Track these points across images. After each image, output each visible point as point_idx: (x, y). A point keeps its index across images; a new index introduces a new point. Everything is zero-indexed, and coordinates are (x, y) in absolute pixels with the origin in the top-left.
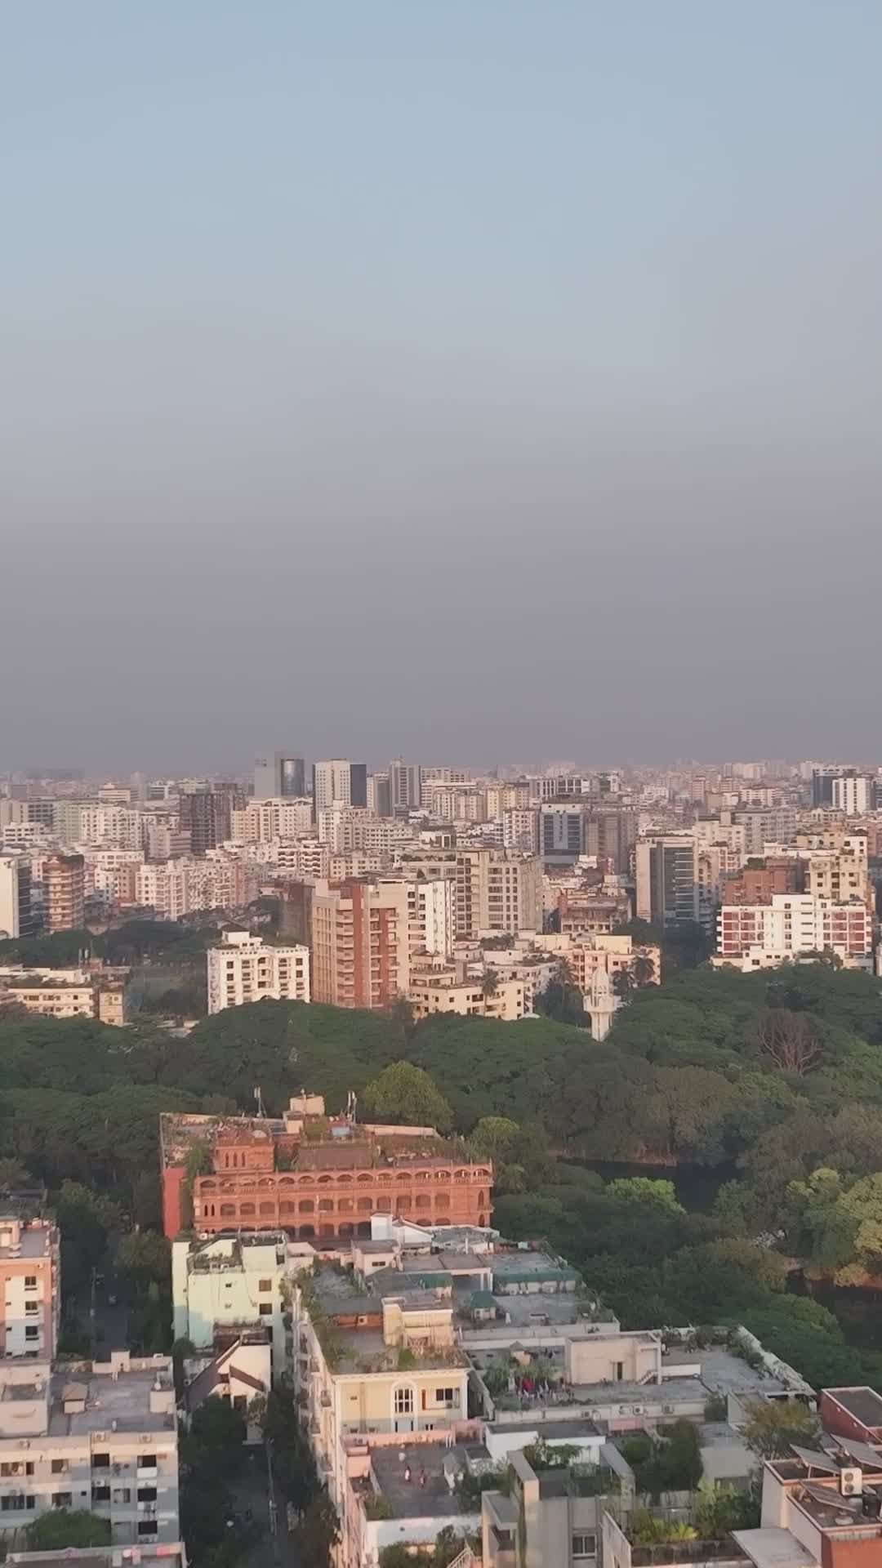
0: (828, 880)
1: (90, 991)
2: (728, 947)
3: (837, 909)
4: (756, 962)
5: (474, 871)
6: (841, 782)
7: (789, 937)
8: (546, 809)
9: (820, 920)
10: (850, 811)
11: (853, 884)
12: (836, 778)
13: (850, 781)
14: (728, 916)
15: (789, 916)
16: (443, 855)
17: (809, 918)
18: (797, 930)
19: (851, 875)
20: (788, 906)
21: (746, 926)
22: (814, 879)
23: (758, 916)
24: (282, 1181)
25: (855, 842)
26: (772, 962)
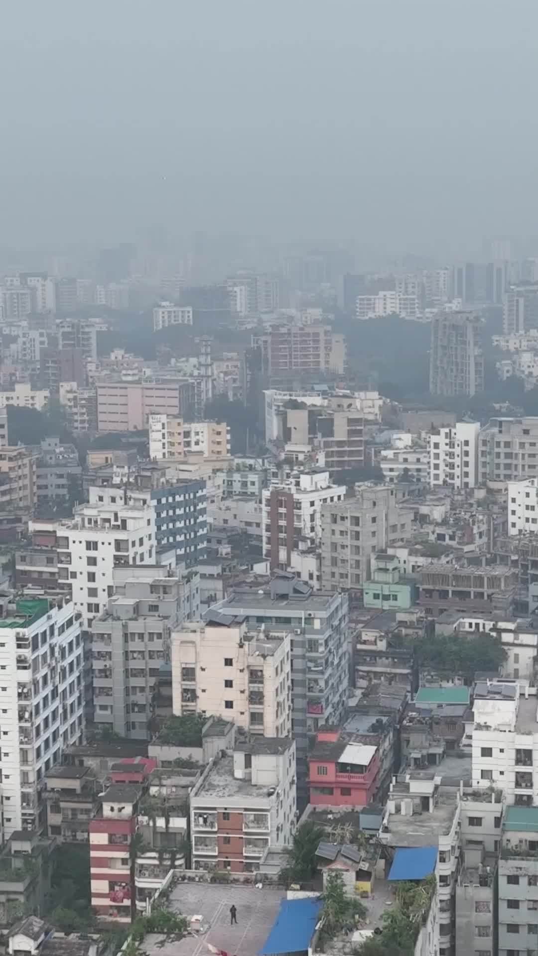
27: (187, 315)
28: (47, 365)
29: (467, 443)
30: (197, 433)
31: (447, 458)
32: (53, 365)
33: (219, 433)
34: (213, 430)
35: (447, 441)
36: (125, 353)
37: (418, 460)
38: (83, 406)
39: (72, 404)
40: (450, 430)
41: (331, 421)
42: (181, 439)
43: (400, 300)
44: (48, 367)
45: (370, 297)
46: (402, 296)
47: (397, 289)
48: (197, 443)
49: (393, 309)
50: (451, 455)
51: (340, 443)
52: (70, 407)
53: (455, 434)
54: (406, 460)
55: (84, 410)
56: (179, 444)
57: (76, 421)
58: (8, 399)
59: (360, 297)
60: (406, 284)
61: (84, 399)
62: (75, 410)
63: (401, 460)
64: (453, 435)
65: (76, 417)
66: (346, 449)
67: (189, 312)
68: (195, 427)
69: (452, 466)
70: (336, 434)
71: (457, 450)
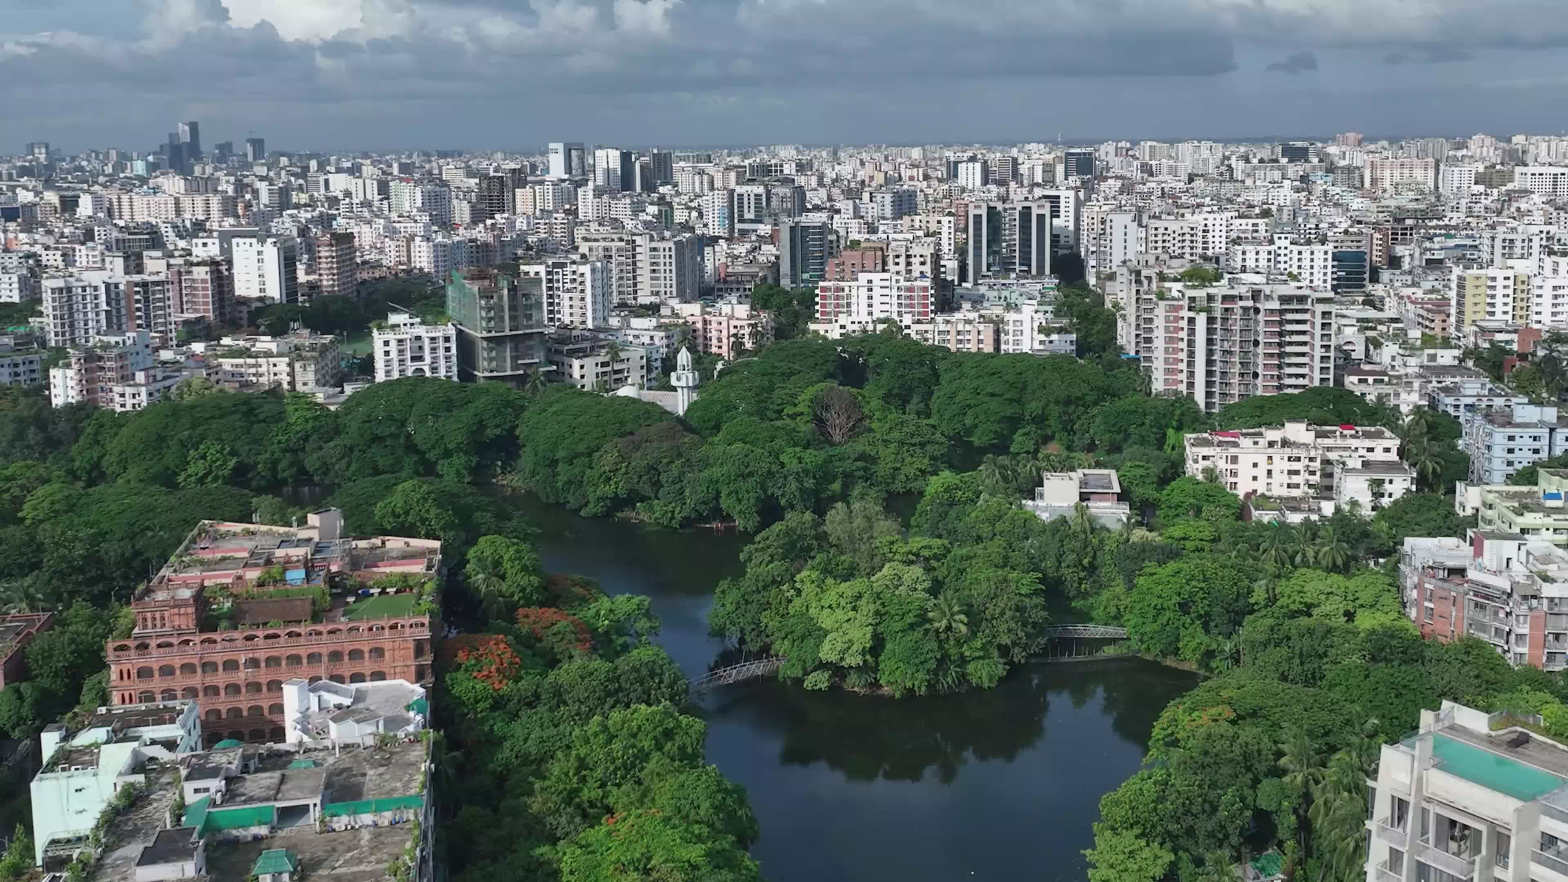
0: (902, 260)
1: (287, 360)
2: (823, 314)
3: (908, 284)
4: (843, 327)
5: (638, 250)
6: (964, 165)
7: (870, 306)
8: (739, 190)
9: (895, 293)
11: (923, 264)
12: (962, 162)
13: (970, 165)
14: (824, 289)
15: (870, 290)
16: (615, 237)
17: (886, 291)
18: (876, 301)
19: (921, 256)
20: (870, 281)
21: (837, 298)
22: (892, 260)
23: (847, 290)
24: (202, 642)
25: (945, 221)
26: (855, 327)
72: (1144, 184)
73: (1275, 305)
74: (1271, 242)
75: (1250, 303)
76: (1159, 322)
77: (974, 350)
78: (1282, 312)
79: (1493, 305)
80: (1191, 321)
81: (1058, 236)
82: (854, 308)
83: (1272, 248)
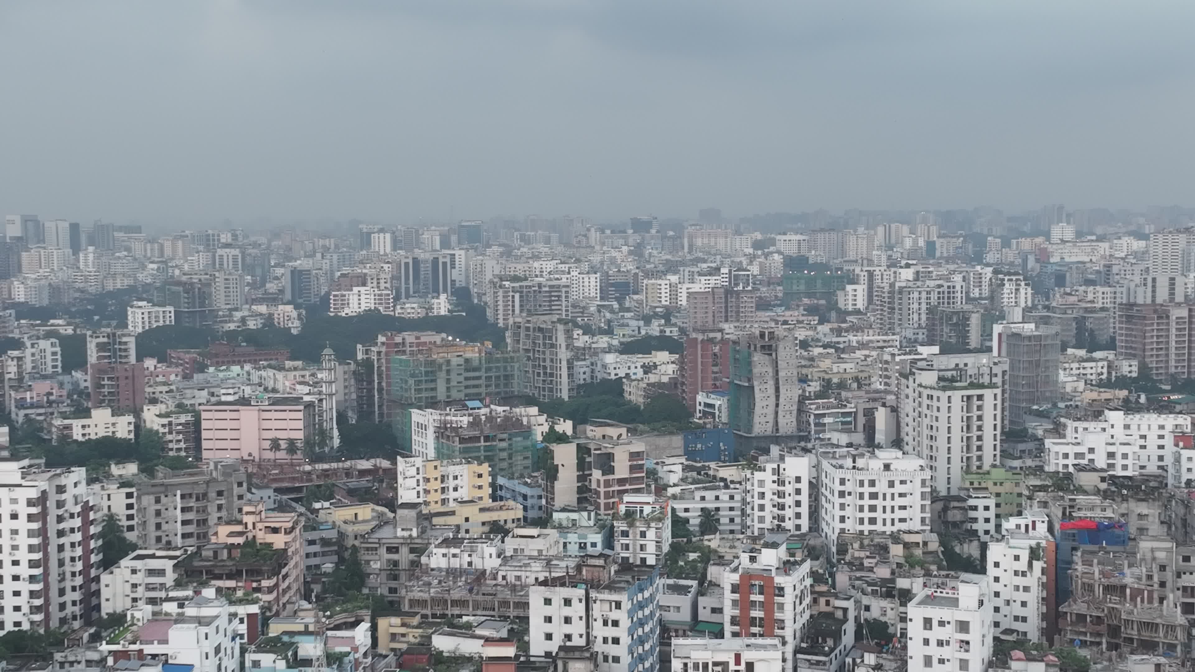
0: (375, 281)
2: (334, 309)
4: (347, 314)
6: (376, 235)
7: (360, 304)
9: (373, 297)
10: (382, 253)
11: (385, 283)
12: (374, 233)
13: (382, 235)
14: (335, 296)
15: (360, 296)
17: (368, 296)
18: (363, 302)
19: (385, 279)
20: (359, 291)
21: (342, 300)
22: (369, 281)
23: (347, 296)
25: (386, 266)
26: (355, 314)
27: (168, 315)
28: (103, 383)
29: (798, 480)
30: (455, 478)
31: (775, 497)
32: (110, 383)
33: (480, 476)
34: (474, 473)
35: (775, 478)
36: (159, 362)
37: (717, 498)
38: (178, 433)
39: (167, 430)
40: (779, 466)
41: (610, 457)
42: (438, 485)
43: (375, 295)
44: (104, 385)
45: (344, 293)
46: (377, 292)
47: (369, 284)
48: (455, 489)
49: (368, 305)
50: (781, 494)
51: (621, 481)
52: (164, 434)
53: (784, 470)
54: (703, 498)
55: (181, 437)
56: (436, 491)
57: (172, 449)
58: (83, 427)
59: (334, 293)
60: (378, 279)
61: (180, 424)
62: (169, 437)
63: (698, 498)
64: (781, 471)
65: (171, 446)
66: (627, 487)
67: (170, 312)
68: (453, 470)
69: (782, 507)
70: (616, 470)
71: (789, 489)
72: (519, 249)
73: (547, 289)
74: (569, 273)
75: (537, 288)
76: (500, 298)
77: (416, 317)
78: (550, 292)
79: (660, 297)
80: (513, 297)
81: (455, 281)
82: (351, 305)
83: (568, 276)
